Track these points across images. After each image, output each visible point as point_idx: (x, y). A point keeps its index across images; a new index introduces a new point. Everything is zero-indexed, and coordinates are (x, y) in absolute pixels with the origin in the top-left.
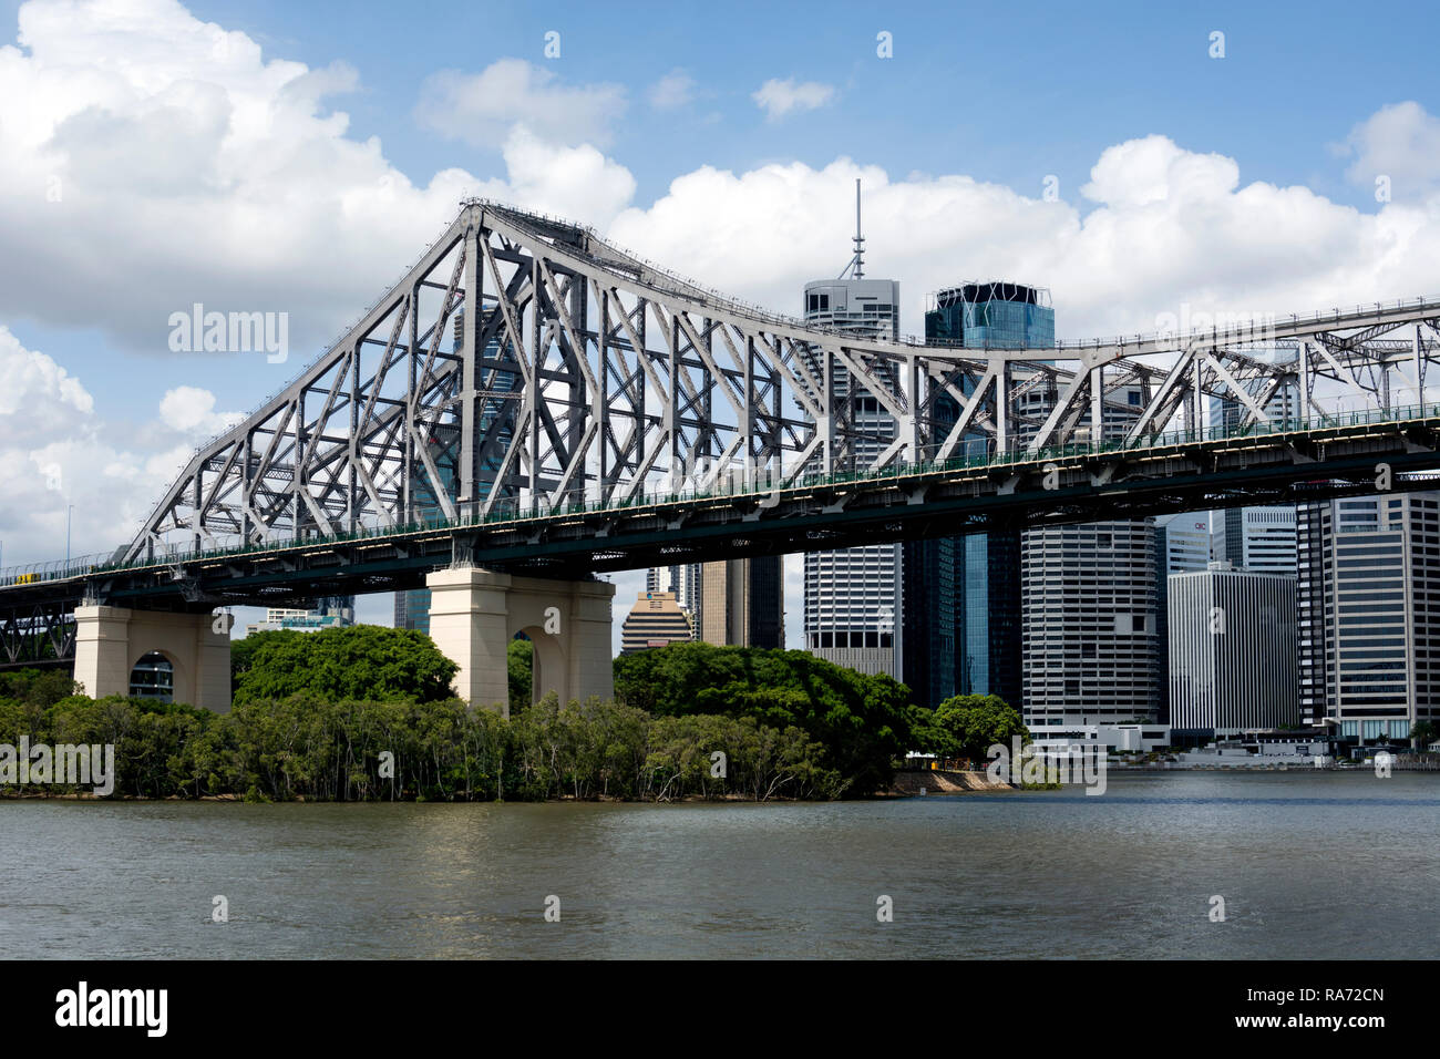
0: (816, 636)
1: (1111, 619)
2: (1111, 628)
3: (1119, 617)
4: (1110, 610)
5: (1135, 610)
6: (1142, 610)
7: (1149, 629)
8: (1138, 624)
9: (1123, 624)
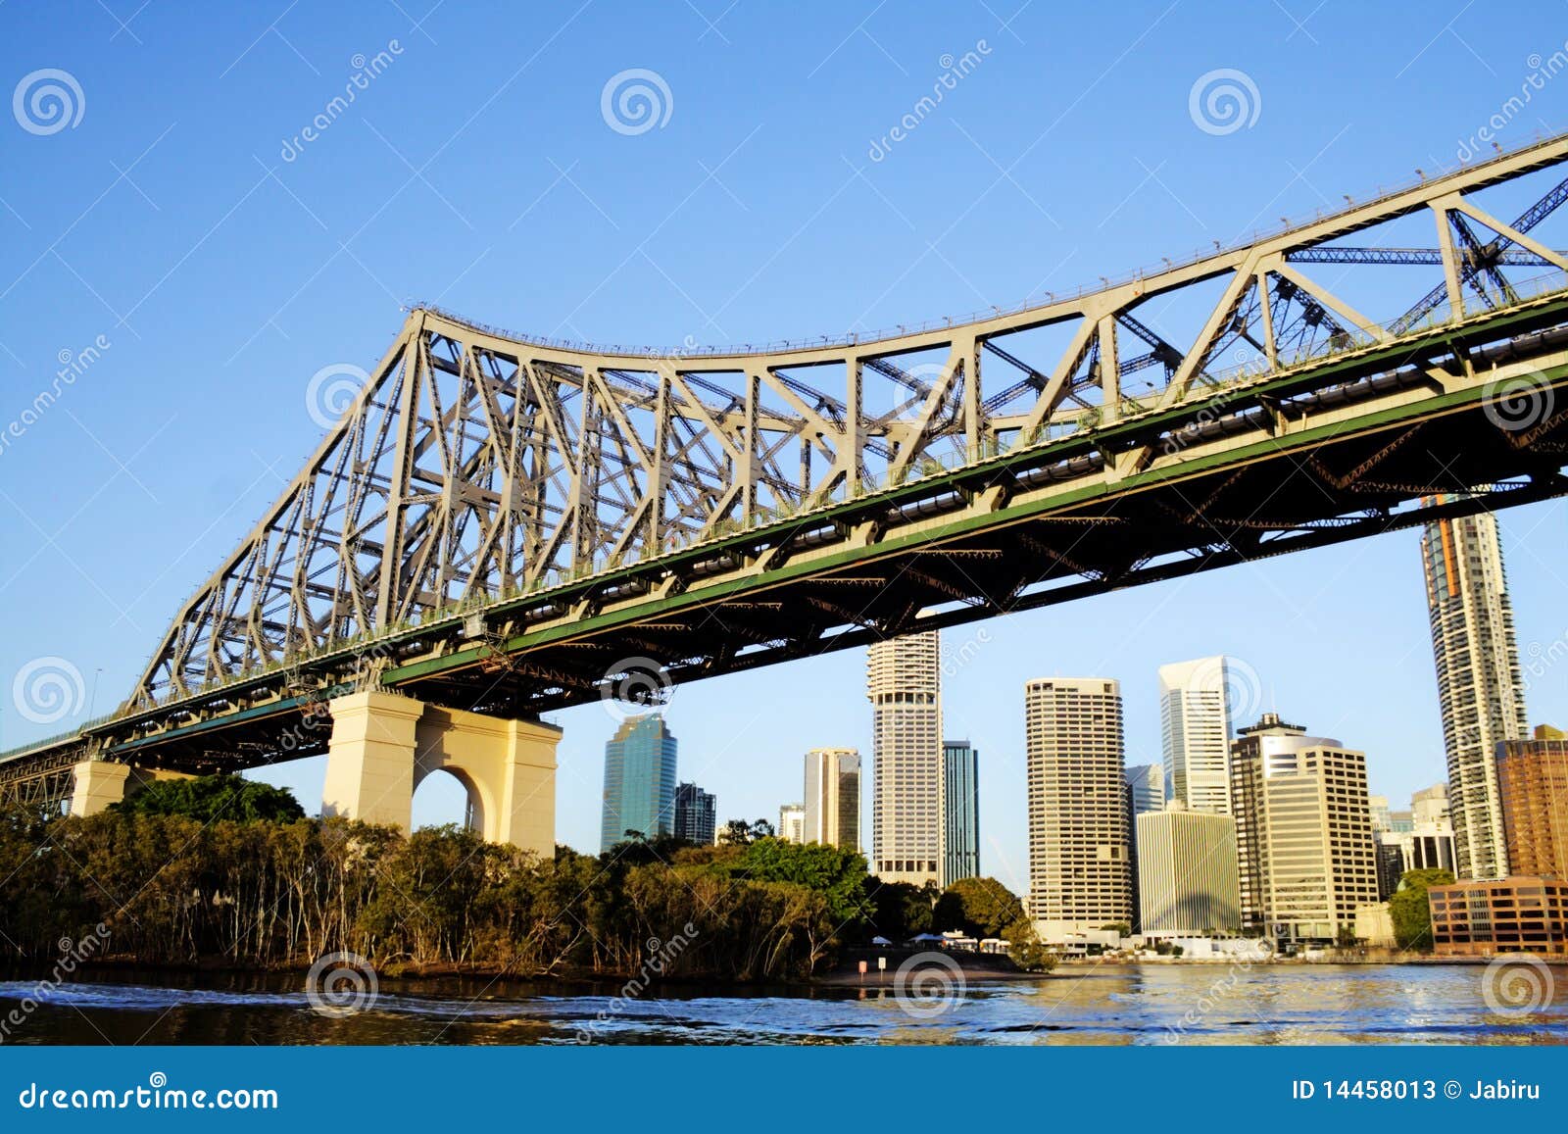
0: (880, 863)
1: (1095, 849)
2: (1094, 856)
3: (1100, 848)
4: (1094, 843)
5: (1113, 843)
6: (1118, 843)
7: (1123, 856)
8: (1114, 852)
9: (1104, 853)
